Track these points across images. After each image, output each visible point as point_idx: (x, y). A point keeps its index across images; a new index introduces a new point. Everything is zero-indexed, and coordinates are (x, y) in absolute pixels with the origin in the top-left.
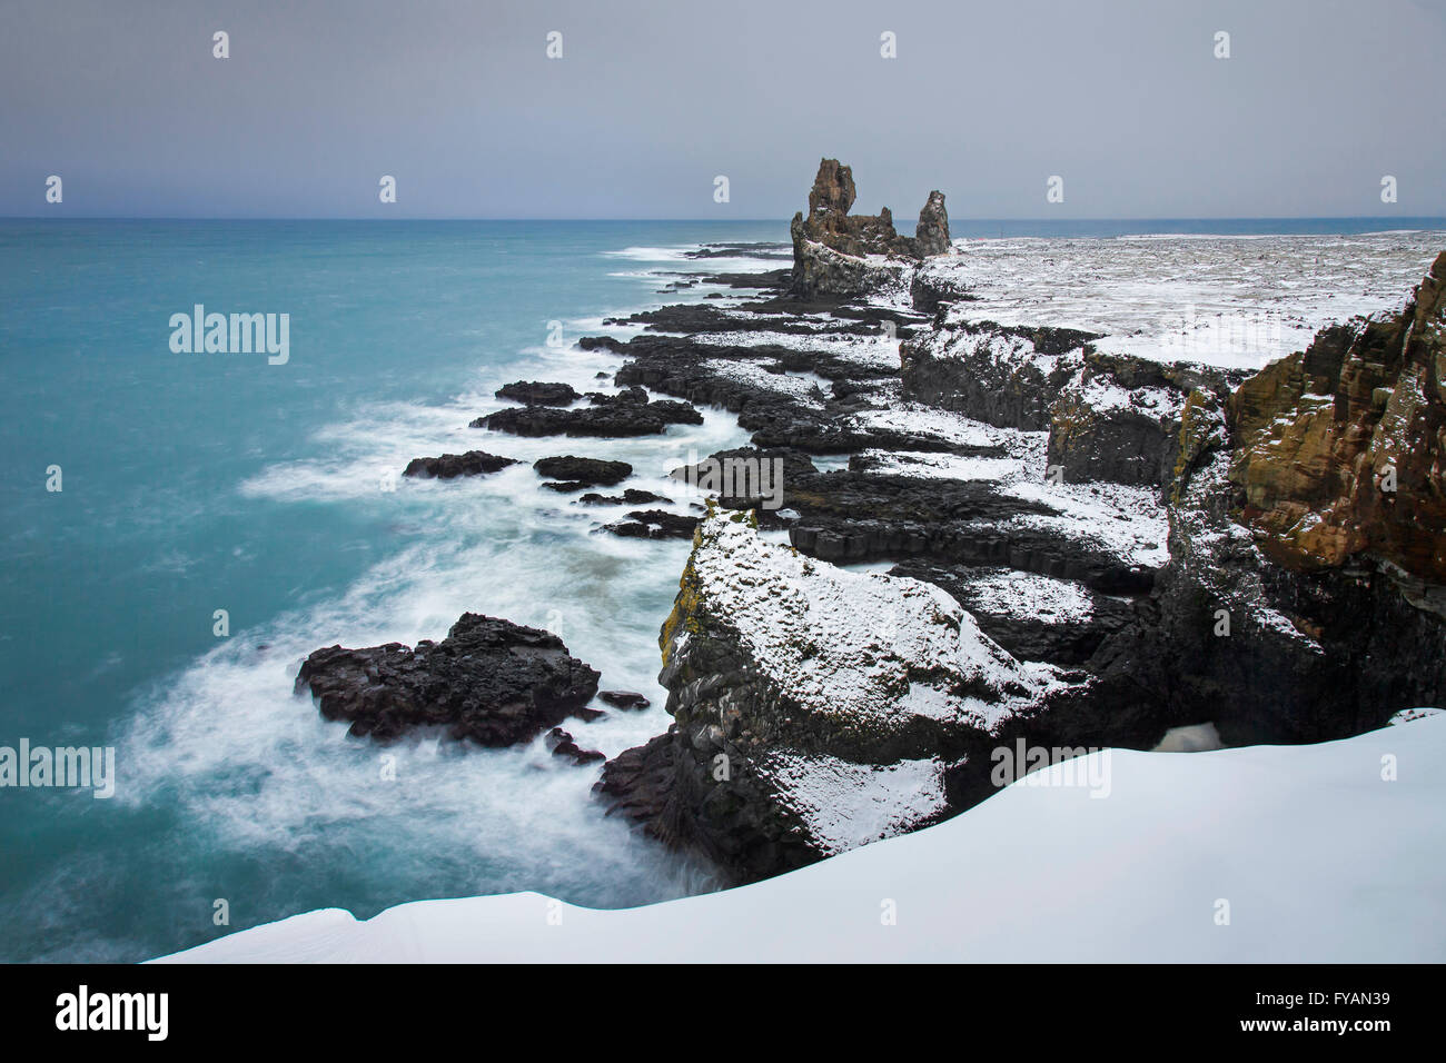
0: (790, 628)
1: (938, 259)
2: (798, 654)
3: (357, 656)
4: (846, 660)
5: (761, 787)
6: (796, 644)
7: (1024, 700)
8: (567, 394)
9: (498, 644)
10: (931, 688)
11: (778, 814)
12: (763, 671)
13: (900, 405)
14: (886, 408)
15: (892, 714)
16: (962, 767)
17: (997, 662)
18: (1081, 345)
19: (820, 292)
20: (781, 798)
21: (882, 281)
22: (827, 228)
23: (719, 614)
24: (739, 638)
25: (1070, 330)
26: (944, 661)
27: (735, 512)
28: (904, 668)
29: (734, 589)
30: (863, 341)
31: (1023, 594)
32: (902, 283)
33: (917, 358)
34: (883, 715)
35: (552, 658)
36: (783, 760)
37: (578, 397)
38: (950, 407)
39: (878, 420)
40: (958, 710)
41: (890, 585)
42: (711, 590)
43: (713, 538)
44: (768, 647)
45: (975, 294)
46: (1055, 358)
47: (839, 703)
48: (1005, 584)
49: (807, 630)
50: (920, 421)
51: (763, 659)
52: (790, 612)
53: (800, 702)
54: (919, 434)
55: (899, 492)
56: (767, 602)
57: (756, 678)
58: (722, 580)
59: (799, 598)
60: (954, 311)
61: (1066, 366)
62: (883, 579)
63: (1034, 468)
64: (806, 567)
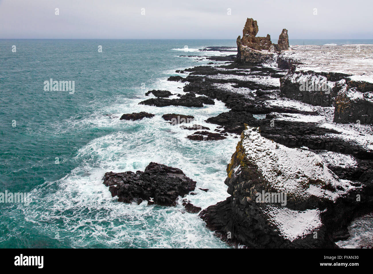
0: (273, 165)
1: (286, 52)
2: (276, 174)
3: (119, 175)
4: (290, 176)
5: (264, 217)
6: (275, 171)
7: (342, 191)
8: (169, 94)
9: (163, 172)
10: (315, 187)
11: (270, 226)
12: (266, 179)
13: (280, 98)
14: (275, 99)
15: (305, 194)
16: (325, 213)
17: (334, 179)
18: (344, 78)
19: (246, 62)
20: (271, 220)
21: (267, 58)
22: (249, 41)
23: (251, 161)
24: (257, 168)
25: (340, 73)
26: (320, 177)
27: (253, 128)
28: (308, 179)
29: (255, 152)
30: (263, 78)
31: (333, 158)
32: (273, 59)
33: (286, 83)
34: (302, 195)
35: (181, 176)
36: (271, 208)
37: (172, 95)
38: (297, 99)
39: (274, 103)
40: (324, 194)
41: (302, 153)
42: (249, 152)
43: (248, 136)
44: (267, 171)
45: (302, 62)
46: (335, 83)
47: (289, 190)
48: (327, 155)
49: (278, 166)
50: (288, 104)
51: (265, 175)
52: (273, 160)
53: (277, 189)
54: (288, 108)
55: (284, 126)
56: (266, 157)
57: (263, 181)
58: (251, 149)
59: (276, 156)
60: (298, 67)
61: (339, 85)
62: (300, 151)
63: (329, 119)
64: (277, 146)
